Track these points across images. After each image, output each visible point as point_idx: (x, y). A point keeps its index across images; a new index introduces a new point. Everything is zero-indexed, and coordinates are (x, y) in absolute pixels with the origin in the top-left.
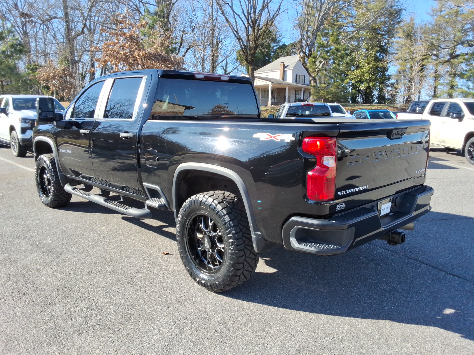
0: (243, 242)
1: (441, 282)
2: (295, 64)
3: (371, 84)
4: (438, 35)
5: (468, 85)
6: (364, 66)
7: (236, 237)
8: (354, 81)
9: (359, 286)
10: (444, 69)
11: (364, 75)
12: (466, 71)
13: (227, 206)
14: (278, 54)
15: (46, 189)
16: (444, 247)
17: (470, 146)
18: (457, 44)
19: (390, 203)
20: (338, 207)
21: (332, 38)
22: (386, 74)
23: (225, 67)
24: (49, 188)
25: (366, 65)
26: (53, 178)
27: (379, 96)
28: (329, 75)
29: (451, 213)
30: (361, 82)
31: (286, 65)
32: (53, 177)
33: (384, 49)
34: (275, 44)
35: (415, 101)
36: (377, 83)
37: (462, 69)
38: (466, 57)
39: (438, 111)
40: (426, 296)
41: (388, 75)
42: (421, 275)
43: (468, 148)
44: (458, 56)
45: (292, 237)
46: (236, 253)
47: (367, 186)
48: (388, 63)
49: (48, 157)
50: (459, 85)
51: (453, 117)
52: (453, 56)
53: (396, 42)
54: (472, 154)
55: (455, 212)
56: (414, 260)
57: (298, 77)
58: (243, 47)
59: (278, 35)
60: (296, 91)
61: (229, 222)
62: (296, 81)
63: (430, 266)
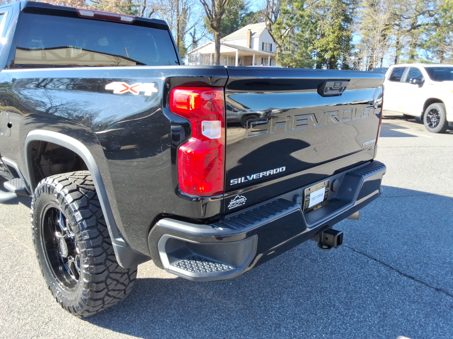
0: (102, 251)
1: (392, 288)
2: (261, 31)
3: (335, 53)
4: (401, 5)
5: (427, 55)
6: (329, 35)
7: (90, 244)
8: (320, 50)
9: (285, 297)
10: (405, 39)
11: (329, 44)
12: (426, 41)
13: (83, 195)
14: (246, 21)
16: (398, 234)
17: (429, 113)
18: (419, 14)
19: (325, 188)
20: (233, 203)
21: (297, 3)
22: (350, 43)
23: (193, 34)
25: (331, 34)
27: (343, 65)
28: (293, 42)
29: (408, 188)
30: (326, 51)
31: (253, 33)
33: (349, 19)
34: (243, 12)
35: (376, 67)
36: (342, 52)
37: (422, 39)
38: (427, 27)
39: (399, 77)
40: (371, 313)
41: (352, 45)
42: (367, 277)
43: (427, 115)
44: (420, 26)
45: (162, 251)
46: (91, 268)
47: (284, 168)
48: (352, 32)
50: (419, 55)
51: (412, 83)
52: (414, 27)
53: (360, 11)
54: (431, 122)
55: (412, 186)
56: (361, 253)
57: (265, 45)
58: (208, 12)
59: (245, 3)
60: (262, 59)
61: (82, 220)
62: (263, 49)
63: (381, 262)
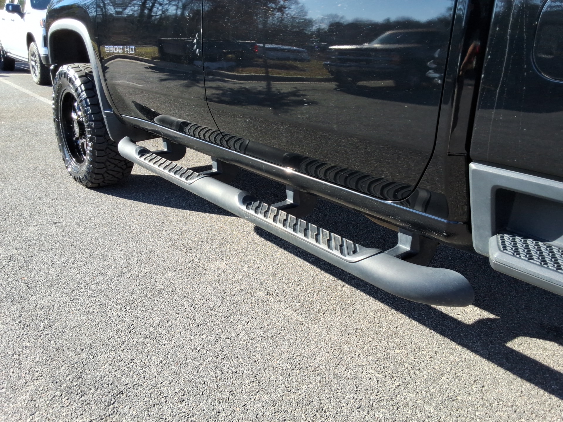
15: (78, 145)
24: (83, 143)
26: (91, 120)
32: (90, 117)
49: (78, 69)
